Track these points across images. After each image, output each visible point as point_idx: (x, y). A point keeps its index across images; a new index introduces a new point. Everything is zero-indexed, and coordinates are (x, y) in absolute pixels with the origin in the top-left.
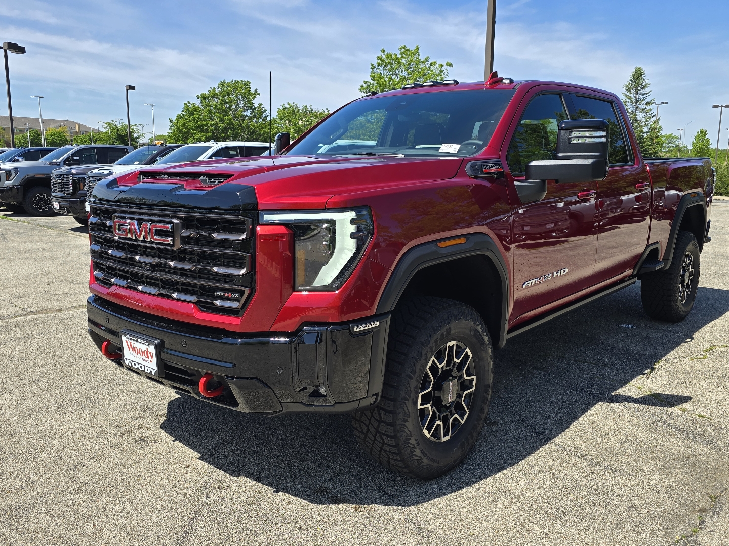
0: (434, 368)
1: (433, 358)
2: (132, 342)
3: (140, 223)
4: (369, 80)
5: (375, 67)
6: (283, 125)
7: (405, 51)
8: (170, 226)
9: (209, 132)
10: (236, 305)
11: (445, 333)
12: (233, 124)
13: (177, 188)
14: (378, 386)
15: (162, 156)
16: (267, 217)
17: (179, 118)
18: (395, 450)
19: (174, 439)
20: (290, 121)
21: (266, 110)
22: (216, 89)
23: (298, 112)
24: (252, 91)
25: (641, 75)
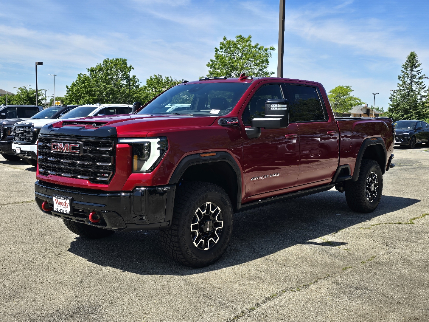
0: (199, 213)
1: (199, 208)
2: (58, 199)
3: (64, 145)
4: (214, 59)
5: (218, 50)
6: (151, 91)
7: (241, 39)
8: (78, 145)
9: (96, 96)
10: (106, 179)
11: (204, 197)
12: (113, 90)
13: (82, 128)
14: (170, 217)
15: (64, 113)
16: (121, 141)
17: (74, 85)
18: (178, 249)
19: (74, 254)
20: (156, 88)
21: (139, 80)
22: (102, 65)
23: (161, 82)
24: (128, 65)
25: (415, 58)
